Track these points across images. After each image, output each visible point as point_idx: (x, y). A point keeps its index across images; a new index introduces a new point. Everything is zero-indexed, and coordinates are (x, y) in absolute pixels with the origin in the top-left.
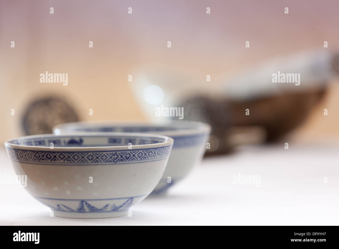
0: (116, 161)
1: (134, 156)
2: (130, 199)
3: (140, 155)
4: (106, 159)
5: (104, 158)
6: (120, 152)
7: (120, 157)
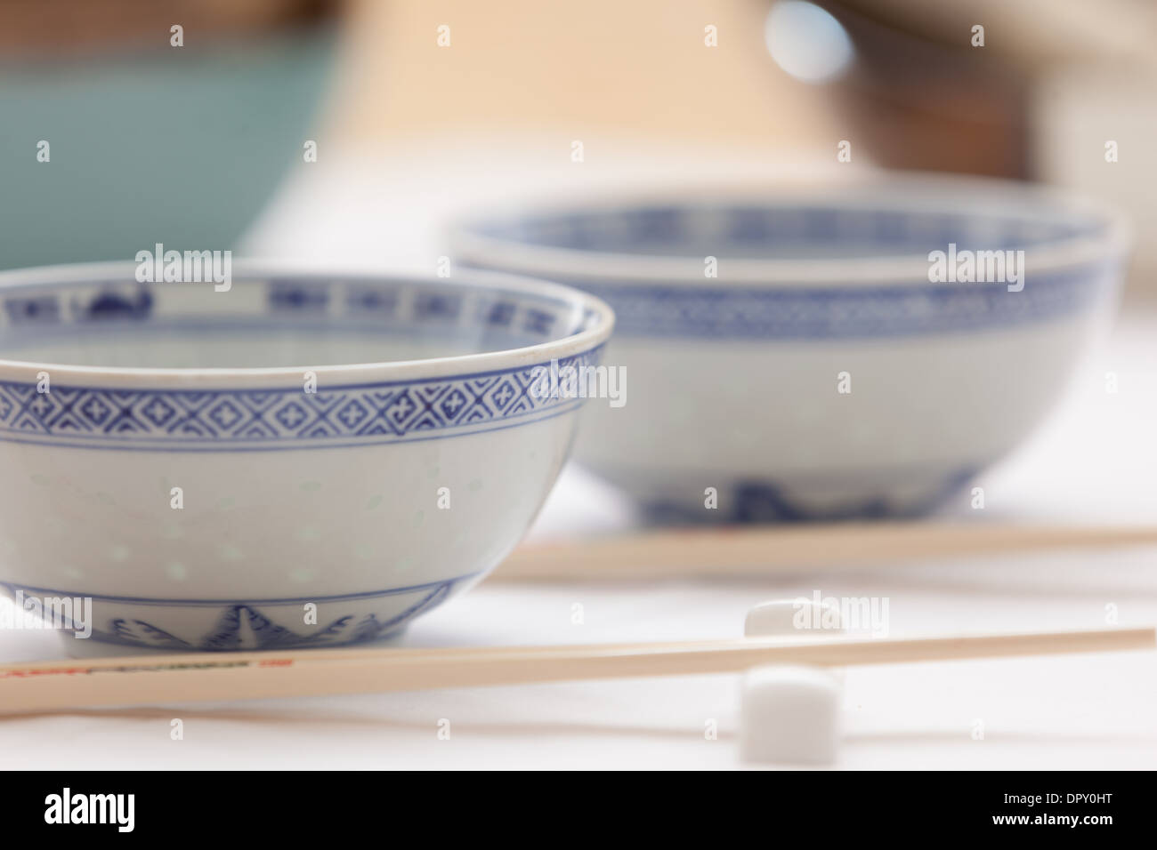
0: (401, 427)
1: (479, 400)
2: (442, 587)
3: (503, 396)
4: (359, 420)
5: (353, 414)
6: (421, 388)
7: (420, 407)
